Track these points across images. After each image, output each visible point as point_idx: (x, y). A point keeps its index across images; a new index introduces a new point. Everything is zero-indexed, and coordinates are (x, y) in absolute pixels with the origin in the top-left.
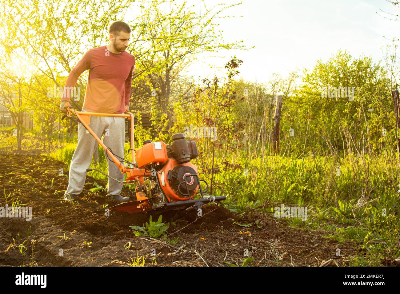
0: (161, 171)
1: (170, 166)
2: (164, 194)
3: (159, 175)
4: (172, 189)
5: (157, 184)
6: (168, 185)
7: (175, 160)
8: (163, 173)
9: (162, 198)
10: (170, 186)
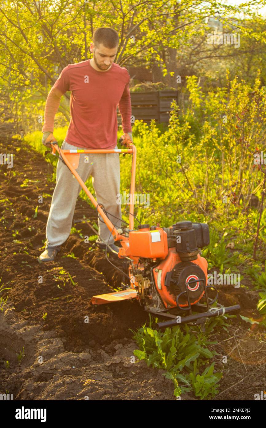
0: (158, 267)
1: (170, 263)
2: (160, 297)
3: (154, 272)
4: (170, 294)
5: (151, 283)
6: (165, 289)
7: (177, 255)
8: (160, 272)
9: (158, 301)
10: (168, 291)
